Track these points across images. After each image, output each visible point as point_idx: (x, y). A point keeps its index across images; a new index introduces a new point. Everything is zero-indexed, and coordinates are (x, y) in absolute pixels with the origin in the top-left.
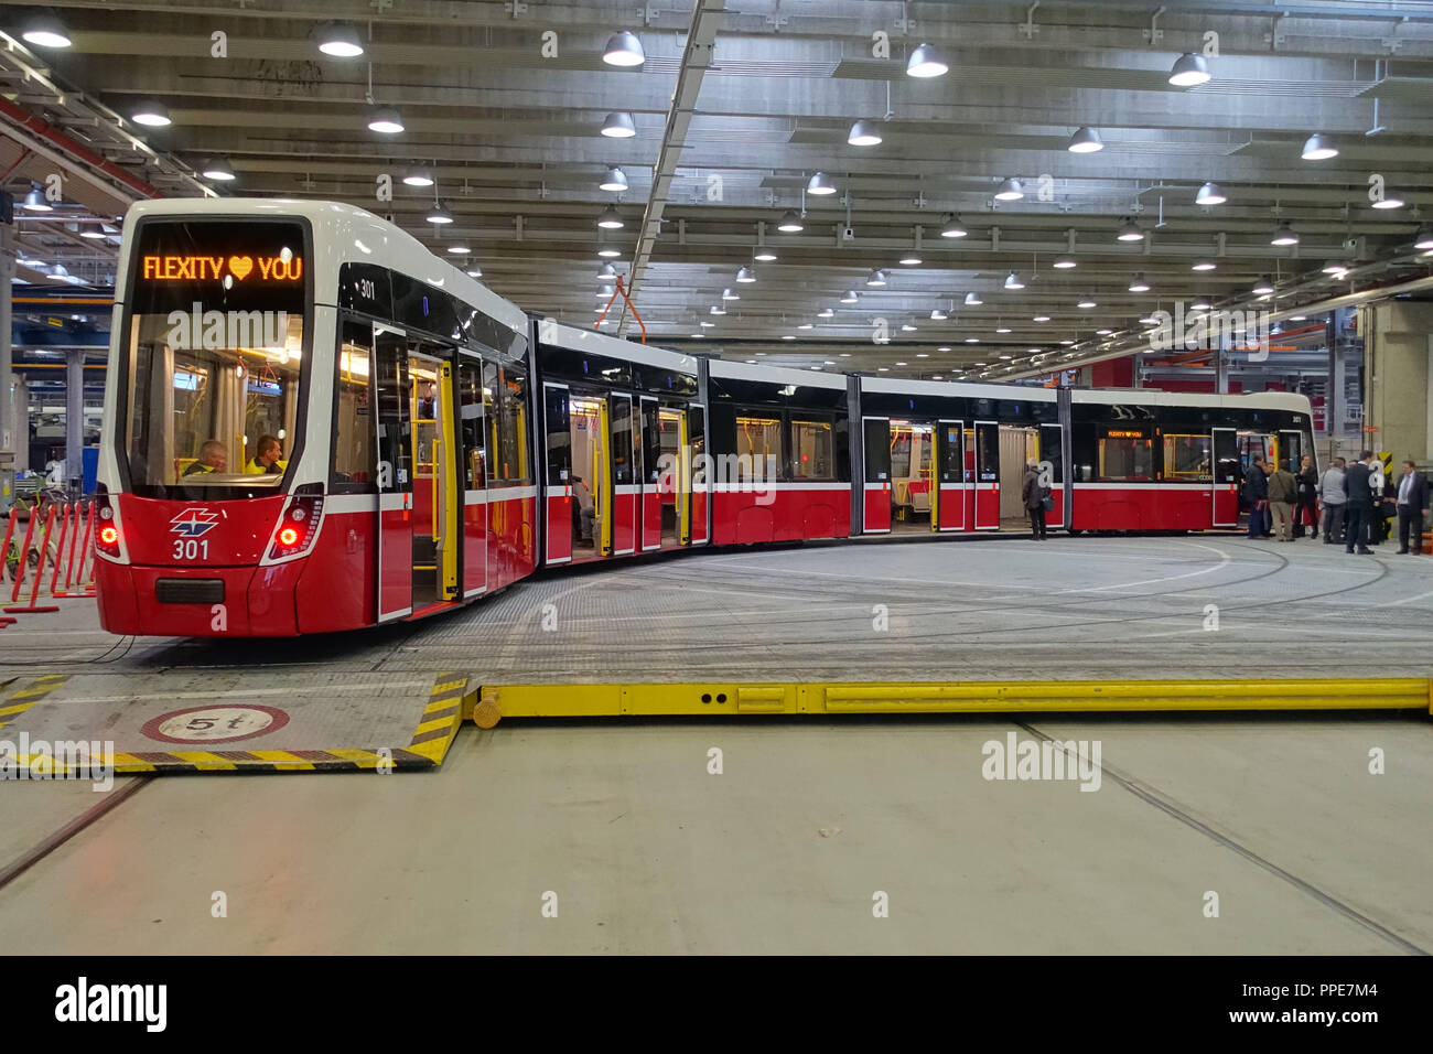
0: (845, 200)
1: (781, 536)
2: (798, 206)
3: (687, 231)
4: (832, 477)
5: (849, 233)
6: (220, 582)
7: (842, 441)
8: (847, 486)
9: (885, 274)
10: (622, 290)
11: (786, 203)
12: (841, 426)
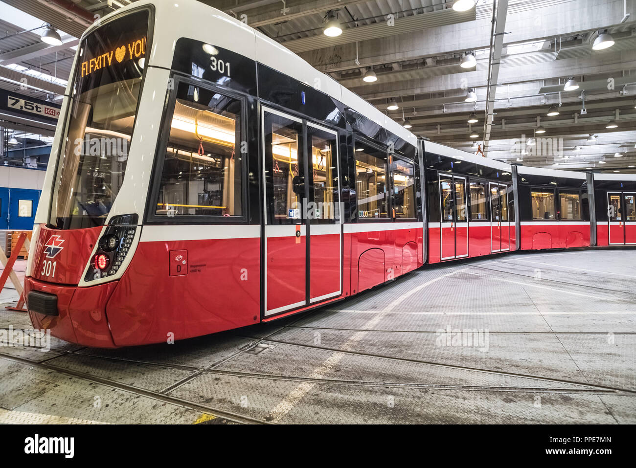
0: (581, 97)
1: (555, 246)
2: (557, 102)
3: (506, 124)
4: (580, 219)
5: (584, 110)
6: (53, 298)
7: (585, 203)
8: (588, 223)
9: (596, 137)
10: (480, 151)
11: (551, 102)
12: (584, 196)
